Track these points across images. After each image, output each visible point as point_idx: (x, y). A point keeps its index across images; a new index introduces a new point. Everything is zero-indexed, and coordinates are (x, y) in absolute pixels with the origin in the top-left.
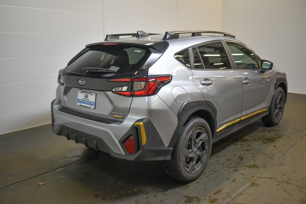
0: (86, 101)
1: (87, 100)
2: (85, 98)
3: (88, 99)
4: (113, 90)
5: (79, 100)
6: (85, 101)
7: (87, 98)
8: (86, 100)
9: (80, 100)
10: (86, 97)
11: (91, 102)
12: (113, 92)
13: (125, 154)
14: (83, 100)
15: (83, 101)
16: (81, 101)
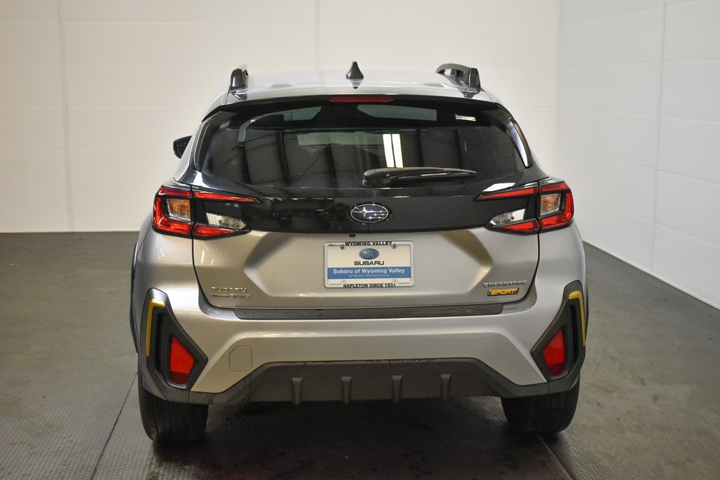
0: (369, 269)
1: (377, 266)
2: (362, 260)
3: (379, 263)
4: (492, 222)
5: (335, 272)
6: (364, 271)
7: (373, 260)
8: (370, 266)
9: (339, 269)
10: (368, 259)
11: (394, 268)
12: (491, 228)
13: (546, 381)
14: (354, 269)
15: (356, 272)
16: (346, 272)
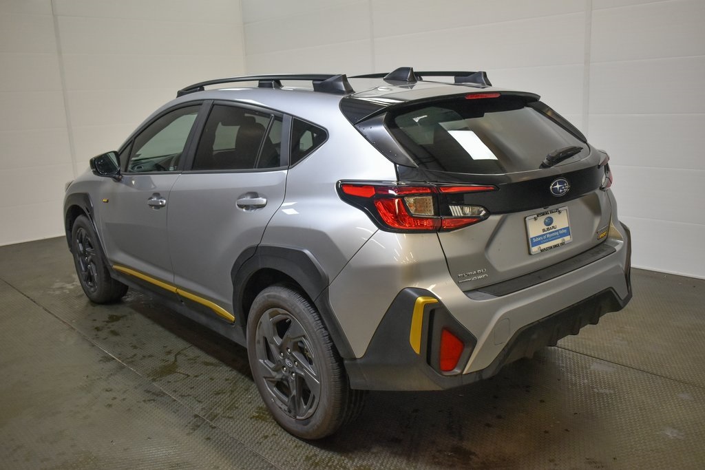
0: (550, 233)
1: (554, 230)
2: (546, 227)
3: (553, 227)
5: (535, 240)
6: (548, 236)
7: (551, 226)
8: (551, 231)
9: (535, 238)
10: (548, 225)
11: (561, 230)
14: (544, 235)
15: (545, 237)
16: (540, 239)
